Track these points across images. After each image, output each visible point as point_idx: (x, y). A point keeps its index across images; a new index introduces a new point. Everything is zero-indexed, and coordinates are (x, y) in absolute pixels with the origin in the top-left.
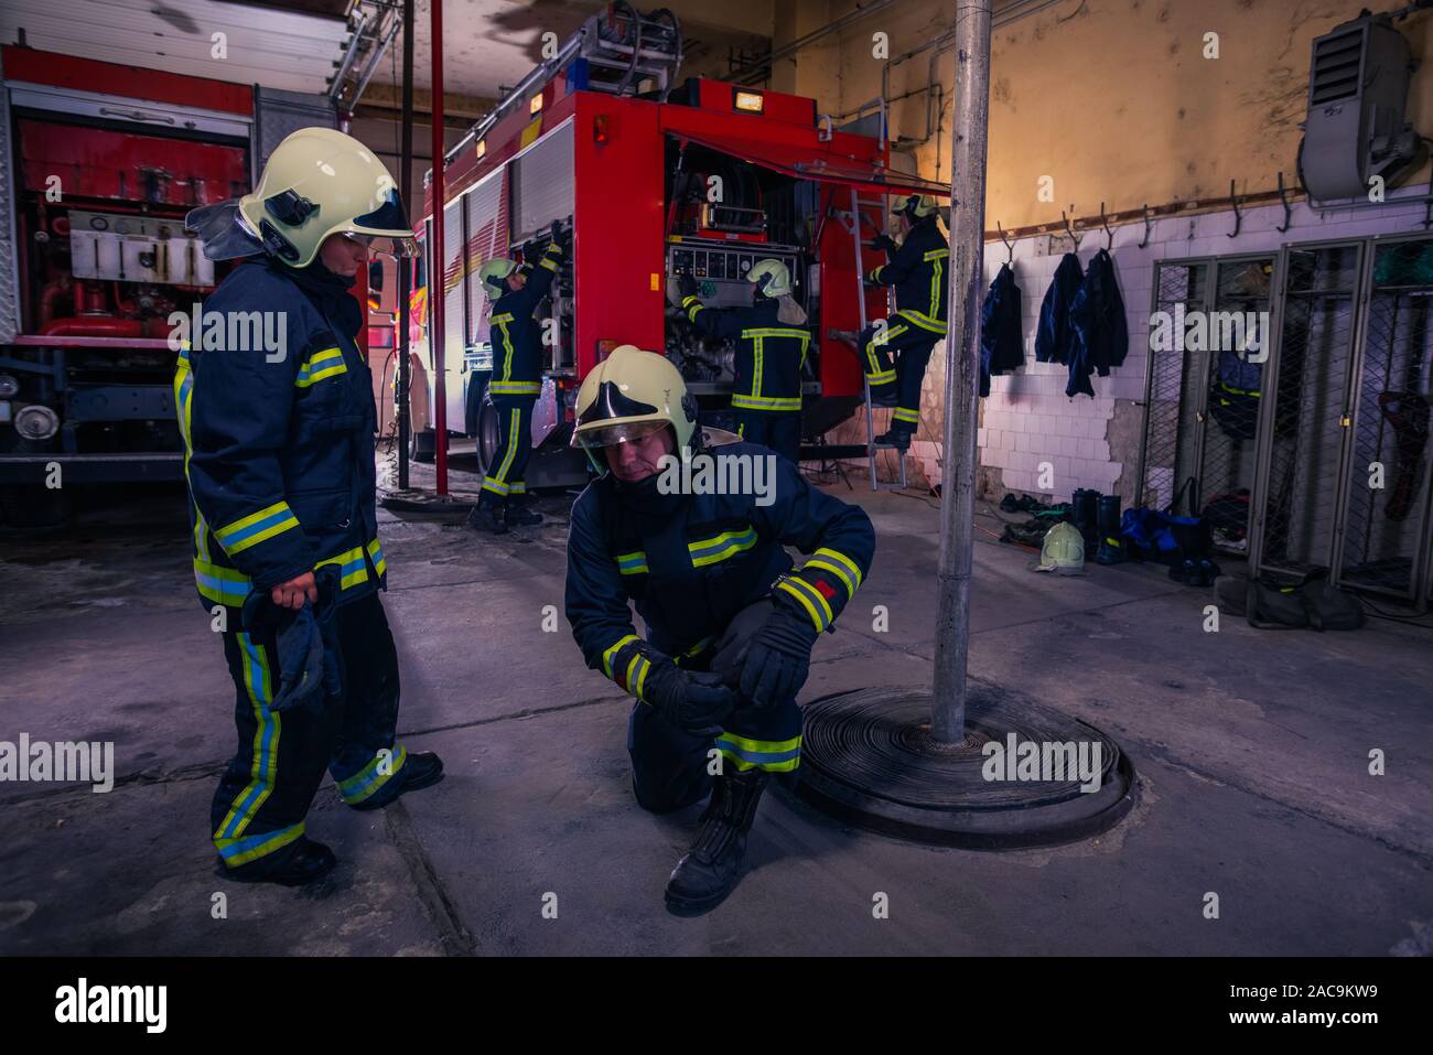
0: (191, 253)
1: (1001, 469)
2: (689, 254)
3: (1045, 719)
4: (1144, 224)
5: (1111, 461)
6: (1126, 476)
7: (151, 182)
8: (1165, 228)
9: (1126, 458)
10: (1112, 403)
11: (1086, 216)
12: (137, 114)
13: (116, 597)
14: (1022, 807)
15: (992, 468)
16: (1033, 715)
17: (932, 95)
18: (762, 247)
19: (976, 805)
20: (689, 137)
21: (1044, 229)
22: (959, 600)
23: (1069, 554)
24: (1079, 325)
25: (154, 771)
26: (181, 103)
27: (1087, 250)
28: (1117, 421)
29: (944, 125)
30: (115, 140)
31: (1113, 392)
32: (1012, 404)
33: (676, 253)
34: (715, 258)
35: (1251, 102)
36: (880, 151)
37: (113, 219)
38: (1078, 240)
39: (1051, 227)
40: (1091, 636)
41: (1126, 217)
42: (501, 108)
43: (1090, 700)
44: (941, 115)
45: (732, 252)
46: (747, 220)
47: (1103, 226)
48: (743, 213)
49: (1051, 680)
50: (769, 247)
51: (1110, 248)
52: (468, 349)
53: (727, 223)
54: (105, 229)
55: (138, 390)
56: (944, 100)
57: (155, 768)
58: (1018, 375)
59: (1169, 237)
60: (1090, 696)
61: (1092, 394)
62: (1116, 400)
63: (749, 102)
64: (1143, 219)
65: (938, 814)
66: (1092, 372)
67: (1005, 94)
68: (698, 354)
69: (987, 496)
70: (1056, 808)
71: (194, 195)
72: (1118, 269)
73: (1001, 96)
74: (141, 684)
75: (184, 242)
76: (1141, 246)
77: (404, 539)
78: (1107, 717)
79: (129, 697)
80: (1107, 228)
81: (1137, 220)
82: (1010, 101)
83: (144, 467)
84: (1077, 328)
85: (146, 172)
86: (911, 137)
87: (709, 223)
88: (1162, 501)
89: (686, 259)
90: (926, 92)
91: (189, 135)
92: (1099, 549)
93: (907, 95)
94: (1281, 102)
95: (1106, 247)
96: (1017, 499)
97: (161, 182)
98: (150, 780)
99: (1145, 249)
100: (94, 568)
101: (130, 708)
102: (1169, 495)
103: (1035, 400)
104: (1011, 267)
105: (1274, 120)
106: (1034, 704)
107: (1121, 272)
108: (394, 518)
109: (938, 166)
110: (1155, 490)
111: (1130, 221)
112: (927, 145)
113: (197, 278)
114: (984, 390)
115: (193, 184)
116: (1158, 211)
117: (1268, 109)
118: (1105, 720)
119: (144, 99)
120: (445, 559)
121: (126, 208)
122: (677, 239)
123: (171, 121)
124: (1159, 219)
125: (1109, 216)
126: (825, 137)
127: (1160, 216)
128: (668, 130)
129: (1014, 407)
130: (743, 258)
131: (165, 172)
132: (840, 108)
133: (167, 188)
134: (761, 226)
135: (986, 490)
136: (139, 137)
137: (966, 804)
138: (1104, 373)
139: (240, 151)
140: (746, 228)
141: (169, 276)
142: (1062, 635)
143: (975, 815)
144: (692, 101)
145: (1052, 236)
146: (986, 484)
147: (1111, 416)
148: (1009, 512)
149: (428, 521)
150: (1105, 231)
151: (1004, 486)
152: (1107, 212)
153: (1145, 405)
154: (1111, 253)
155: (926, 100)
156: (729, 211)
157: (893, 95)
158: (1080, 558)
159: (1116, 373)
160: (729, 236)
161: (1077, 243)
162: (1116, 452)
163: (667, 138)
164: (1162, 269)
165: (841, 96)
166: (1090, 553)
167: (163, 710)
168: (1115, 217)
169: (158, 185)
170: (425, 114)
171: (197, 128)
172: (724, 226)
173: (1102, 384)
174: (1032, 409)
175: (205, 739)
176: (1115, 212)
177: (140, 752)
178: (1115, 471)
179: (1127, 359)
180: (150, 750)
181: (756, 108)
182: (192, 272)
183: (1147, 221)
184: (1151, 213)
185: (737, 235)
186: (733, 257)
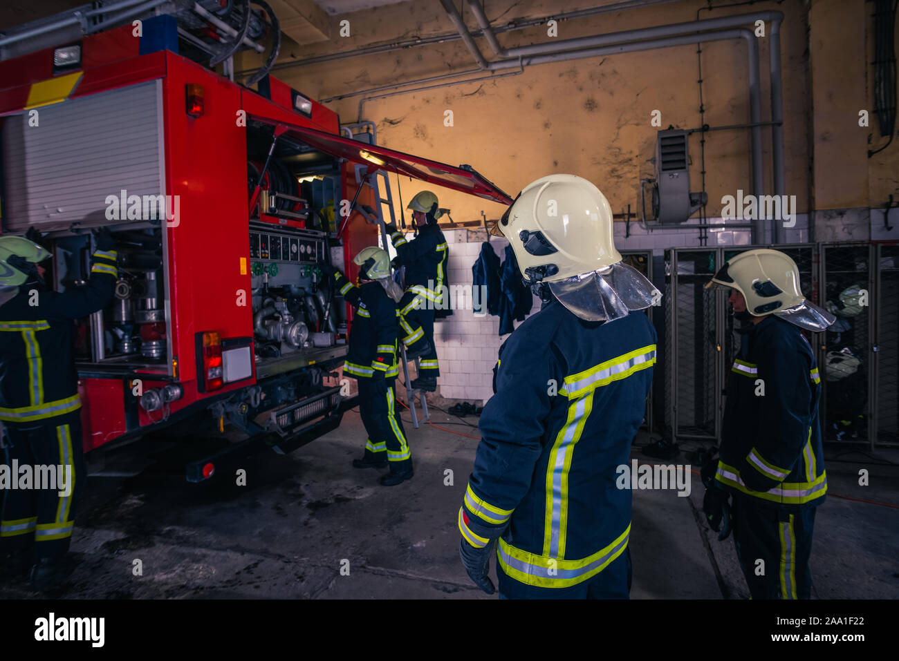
20: (290, 125)
21: (462, 225)
27: (498, 240)
32: (444, 341)
34: (275, 241)
35: (599, 163)
39: (467, 224)
45: (286, 236)
50: (306, 232)
58: (450, 321)
63: (304, 105)
67: (423, 135)
73: (420, 135)
82: (428, 139)
84: (507, 292)
87: (269, 208)
89: (255, 243)
94: (616, 166)
103: (462, 337)
105: (613, 175)
117: (609, 169)
129: (446, 344)
130: (291, 242)
134: (303, 214)
145: (468, 230)
151: (441, 396)
160: (283, 221)
161: (489, 236)
172: (283, 213)
174: (461, 344)
181: (308, 111)
185: (286, 221)
186: (285, 240)
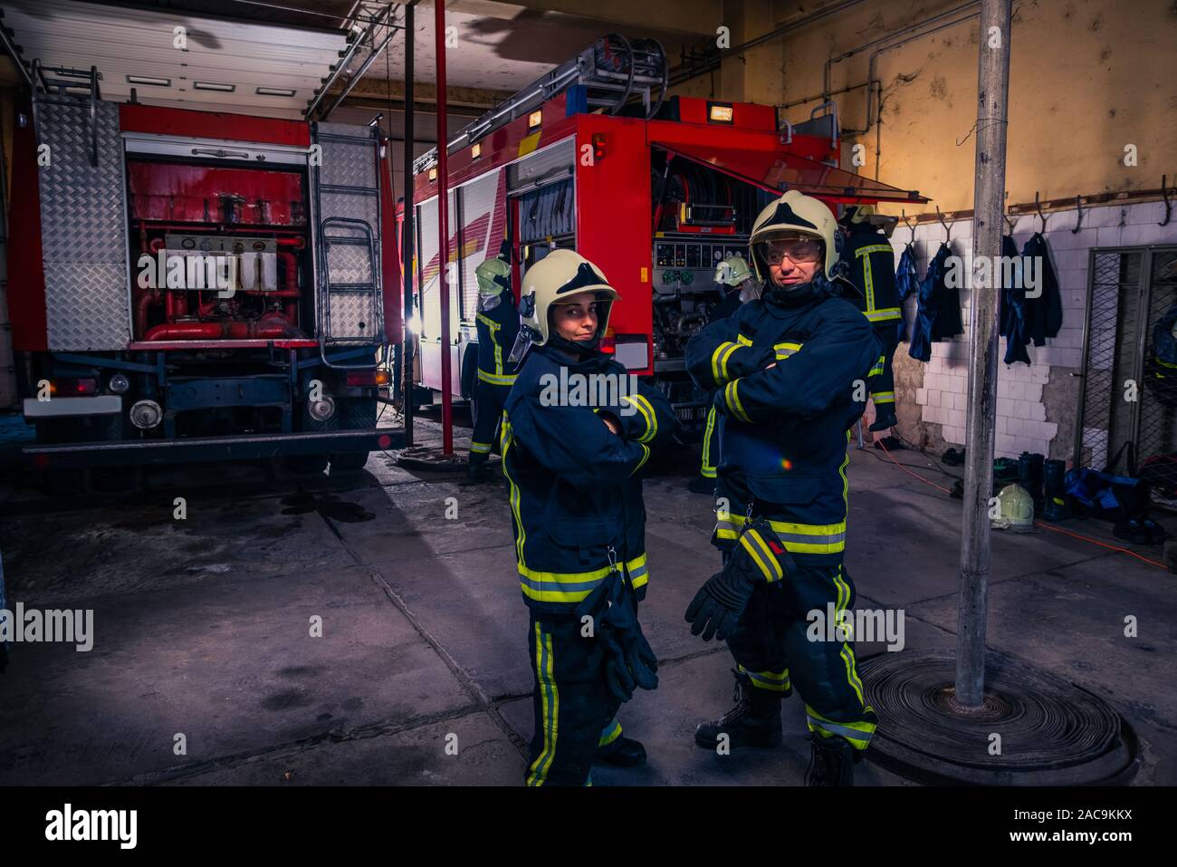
0: (259, 263)
1: (941, 425)
2: (670, 247)
3: (1046, 684)
4: (1077, 211)
5: (1046, 421)
6: (1061, 436)
7: (227, 206)
8: (1095, 215)
9: (1061, 419)
10: (1047, 370)
11: (1020, 202)
12: (220, 151)
13: (221, 563)
14: (1050, 768)
15: (933, 423)
16: (1035, 679)
17: (872, 91)
18: (732, 237)
19: (1013, 765)
20: (676, 151)
22: (980, 591)
23: (1021, 514)
24: (1017, 302)
25: (337, 731)
26: (254, 141)
27: (1022, 233)
28: (1051, 386)
29: (883, 117)
30: (199, 174)
31: (1048, 360)
32: (951, 368)
33: (660, 247)
34: (693, 250)
36: (832, 149)
37: (199, 239)
38: (1013, 224)
40: (1058, 597)
41: (1059, 204)
42: (496, 117)
43: (1074, 662)
44: (881, 109)
45: (706, 244)
46: (719, 215)
47: (1036, 212)
48: (715, 210)
49: (1034, 642)
50: (737, 238)
51: (1043, 232)
52: (463, 323)
53: (702, 219)
54: (192, 248)
55: (220, 382)
56: (883, 95)
57: (338, 728)
58: (957, 342)
59: (1102, 226)
60: (1073, 658)
61: (1028, 362)
62: (1051, 368)
63: (721, 114)
64: (1076, 207)
65: (983, 773)
66: (1029, 342)
67: (941, 91)
68: (677, 332)
69: (928, 449)
70: (1078, 769)
71: (262, 214)
72: (1051, 251)
73: (937, 93)
74: (285, 649)
75: (254, 255)
76: (1075, 232)
77: (432, 500)
78: (1094, 679)
79: (281, 661)
80: (1040, 213)
81: (1069, 207)
82: (946, 98)
83: (229, 449)
84: (1015, 304)
85: (224, 198)
86: (852, 128)
87: (686, 219)
88: (1097, 461)
89: (668, 252)
90: (866, 87)
91: (260, 165)
92: (1046, 508)
93: (848, 90)
95: (1040, 232)
96: (958, 452)
97: (235, 206)
98: (336, 739)
99: (1078, 234)
100: (187, 533)
101: (289, 672)
102: (1104, 455)
104: (948, 246)
106: (1033, 670)
107: (1055, 254)
108: (413, 478)
109: (878, 154)
110: (1090, 449)
111: (1064, 208)
112: (867, 135)
113: (264, 285)
114: (925, 356)
115: (261, 205)
116: (1090, 199)
118: (1093, 682)
119: (226, 139)
120: (476, 522)
121: (208, 229)
122: (660, 235)
123: (247, 156)
124: (1091, 207)
125: (1042, 203)
126: (786, 140)
127: (1093, 205)
128: (654, 142)
129: (953, 370)
130: (716, 249)
131: (239, 197)
132: (784, 99)
133: (240, 211)
134: (731, 220)
135: (926, 444)
136: (219, 169)
137: (1004, 764)
138: (1040, 343)
139: (298, 176)
140: (719, 223)
141: (243, 284)
142: (1032, 596)
143: (1014, 774)
144: (673, 116)
146: (927, 437)
147: (1046, 381)
148: (950, 464)
149: (444, 480)
150: (1038, 216)
151: (943, 440)
152: (1041, 200)
153: (1081, 376)
154: (1045, 236)
155: (866, 95)
156: (703, 208)
157: (834, 89)
158: (1030, 517)
159: (1050, 343)
160: (703, 230)
161: (1012, 227)
162: (1052, 413)
163: (653, 149)
164: (1097, 256)
165: (785, 88)
166: (1039, 511)
167: (315, 674)
168: (1048, 205)
169: (233, 208)
170: (400, 102)
171: (266, 160)
172: (700, 222)
173: (1039, 354)
175: (362, 701)
176: (1048, 200)
177: (318, 713)
178: (1051, 430)
179: (1061, 331)
180: (324, 712)
181: (727, 119)
182: (259, 279)
183: (1079, 209)
184: (1083, 201)
185: (710, 229)
186: (706, 249)
